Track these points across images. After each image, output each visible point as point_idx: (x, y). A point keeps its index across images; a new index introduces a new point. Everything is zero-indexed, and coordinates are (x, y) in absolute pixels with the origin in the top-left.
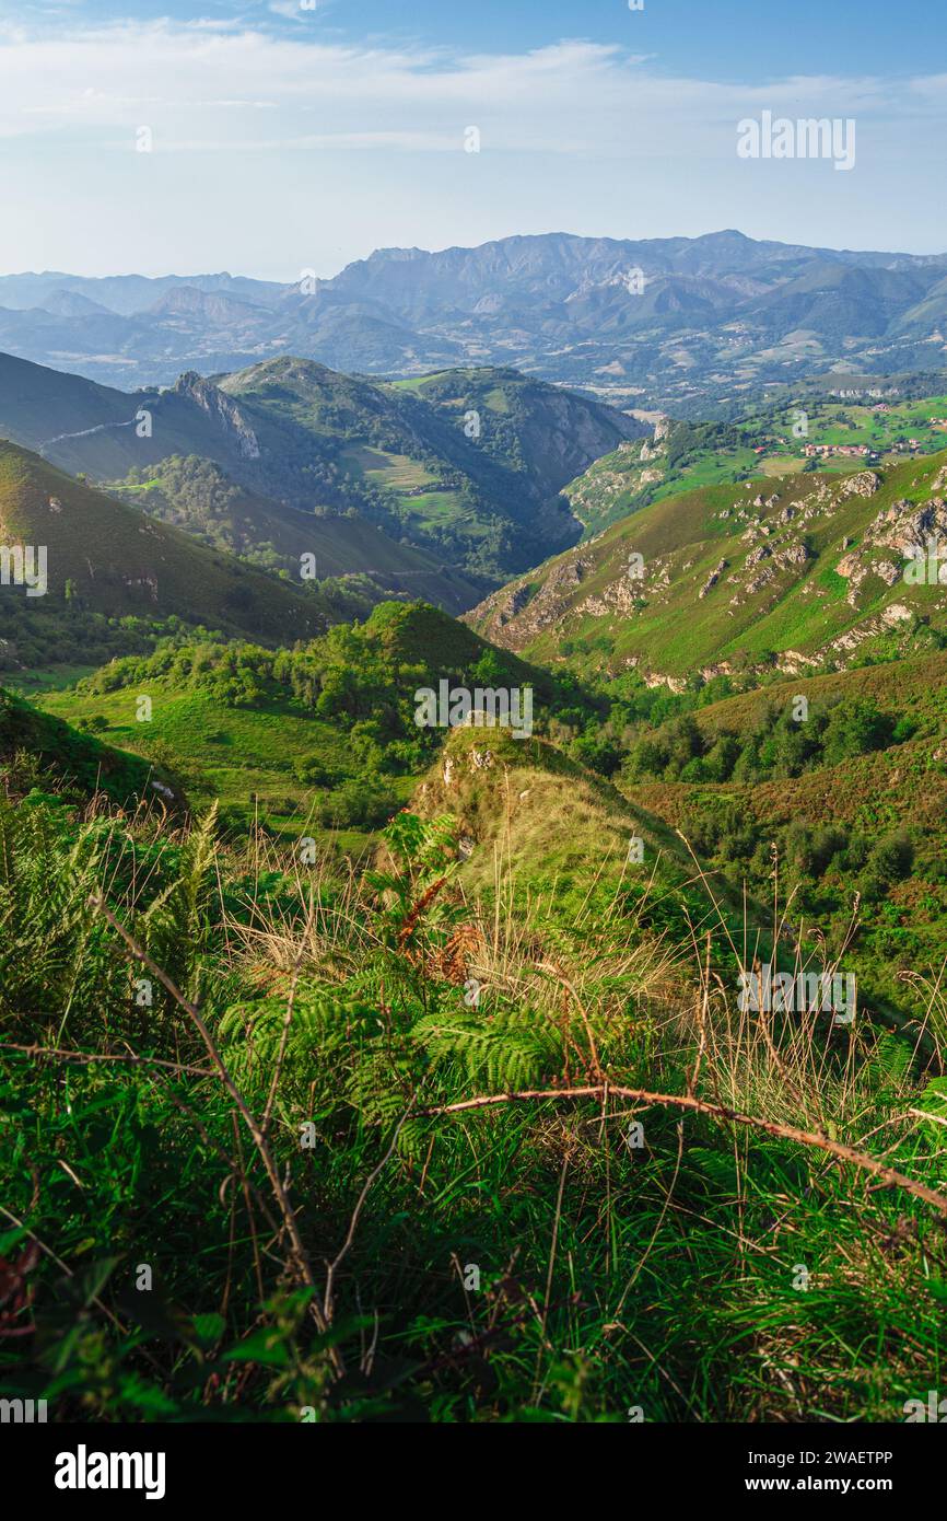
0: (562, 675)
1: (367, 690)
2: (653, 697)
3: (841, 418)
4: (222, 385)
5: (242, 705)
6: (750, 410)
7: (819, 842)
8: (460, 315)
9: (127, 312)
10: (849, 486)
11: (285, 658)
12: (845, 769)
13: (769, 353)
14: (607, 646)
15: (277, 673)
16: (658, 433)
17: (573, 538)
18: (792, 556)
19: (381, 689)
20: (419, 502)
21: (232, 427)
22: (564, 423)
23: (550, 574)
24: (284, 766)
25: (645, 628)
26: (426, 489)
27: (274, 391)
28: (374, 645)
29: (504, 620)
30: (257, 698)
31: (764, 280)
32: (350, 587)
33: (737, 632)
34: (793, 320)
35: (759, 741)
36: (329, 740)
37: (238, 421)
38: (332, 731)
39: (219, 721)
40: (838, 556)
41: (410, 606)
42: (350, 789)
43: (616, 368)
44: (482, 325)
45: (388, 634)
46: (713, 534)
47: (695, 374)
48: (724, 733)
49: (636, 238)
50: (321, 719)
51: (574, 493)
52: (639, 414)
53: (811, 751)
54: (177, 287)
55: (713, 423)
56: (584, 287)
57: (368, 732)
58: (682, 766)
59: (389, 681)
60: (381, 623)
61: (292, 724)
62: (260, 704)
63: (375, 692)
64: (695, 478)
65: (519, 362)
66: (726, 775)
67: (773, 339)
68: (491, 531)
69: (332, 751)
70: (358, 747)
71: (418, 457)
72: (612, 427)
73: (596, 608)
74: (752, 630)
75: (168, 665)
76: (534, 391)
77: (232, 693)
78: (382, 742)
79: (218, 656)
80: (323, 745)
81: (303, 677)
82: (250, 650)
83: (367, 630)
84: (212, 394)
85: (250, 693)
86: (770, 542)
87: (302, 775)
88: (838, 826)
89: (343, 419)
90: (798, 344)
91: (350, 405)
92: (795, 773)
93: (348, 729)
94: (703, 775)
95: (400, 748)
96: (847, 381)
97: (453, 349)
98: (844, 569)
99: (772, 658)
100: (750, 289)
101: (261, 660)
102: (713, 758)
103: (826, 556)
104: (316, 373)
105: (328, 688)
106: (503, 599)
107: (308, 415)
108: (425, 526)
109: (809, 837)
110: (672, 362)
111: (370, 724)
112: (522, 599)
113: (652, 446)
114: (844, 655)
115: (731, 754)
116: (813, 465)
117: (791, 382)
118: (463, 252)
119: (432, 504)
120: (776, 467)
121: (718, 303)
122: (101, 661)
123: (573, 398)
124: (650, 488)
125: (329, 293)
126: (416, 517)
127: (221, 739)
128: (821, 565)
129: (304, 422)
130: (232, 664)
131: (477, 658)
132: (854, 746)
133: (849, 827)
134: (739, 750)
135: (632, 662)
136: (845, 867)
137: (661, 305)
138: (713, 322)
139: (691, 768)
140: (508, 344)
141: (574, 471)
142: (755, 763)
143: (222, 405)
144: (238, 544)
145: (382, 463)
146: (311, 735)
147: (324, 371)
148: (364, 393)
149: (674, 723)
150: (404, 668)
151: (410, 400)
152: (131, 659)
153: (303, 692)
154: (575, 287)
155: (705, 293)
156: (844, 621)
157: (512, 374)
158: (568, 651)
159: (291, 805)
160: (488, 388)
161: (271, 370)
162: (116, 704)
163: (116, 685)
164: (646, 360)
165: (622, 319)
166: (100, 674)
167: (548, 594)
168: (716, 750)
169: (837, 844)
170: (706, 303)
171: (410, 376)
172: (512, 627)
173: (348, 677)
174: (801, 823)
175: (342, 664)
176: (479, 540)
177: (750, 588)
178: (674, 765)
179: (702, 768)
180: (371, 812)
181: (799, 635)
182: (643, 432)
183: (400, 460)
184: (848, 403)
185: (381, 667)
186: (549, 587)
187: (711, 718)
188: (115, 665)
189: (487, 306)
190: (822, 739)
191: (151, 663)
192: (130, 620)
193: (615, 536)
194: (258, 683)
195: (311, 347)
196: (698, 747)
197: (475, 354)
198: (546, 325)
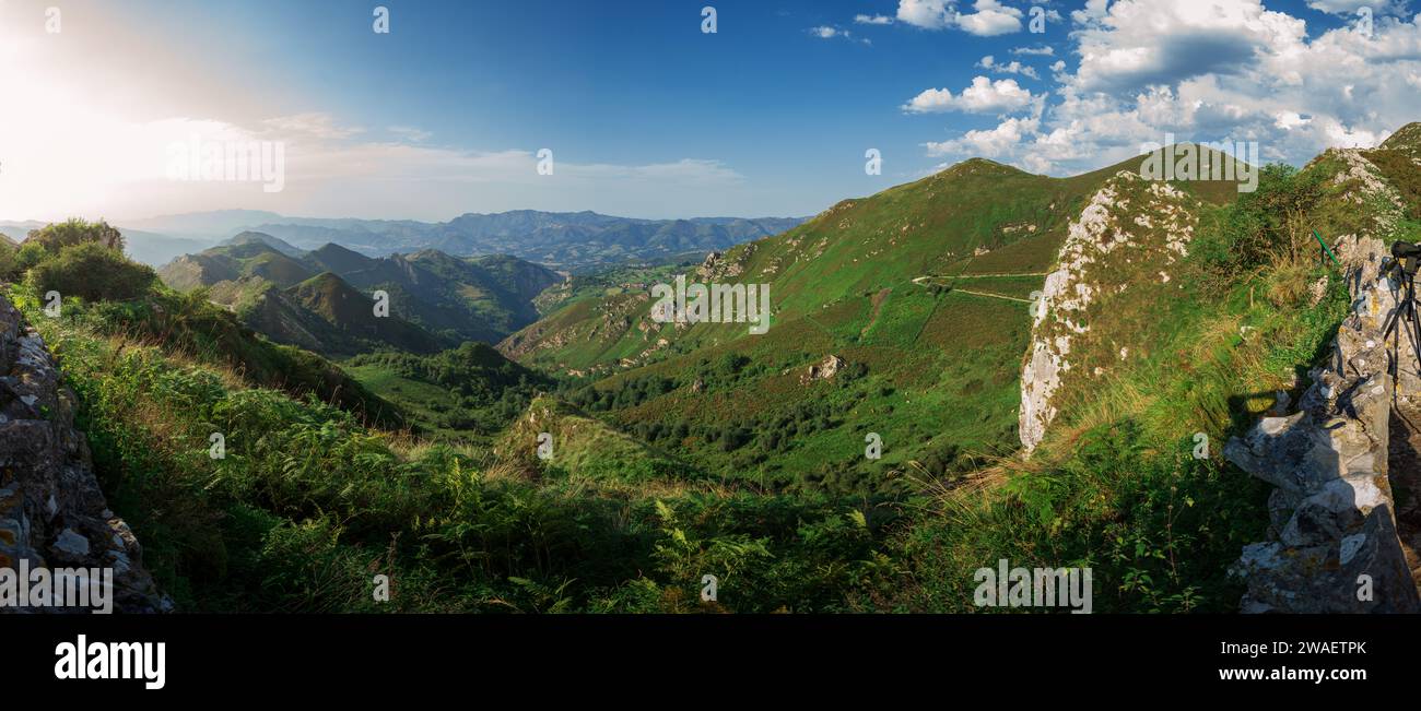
0: (537, 371)
1: (458, 375)
2: (571, 378)
3: (633, 273)
4: (407, 258)
5: (407, 377)
6: (601, 271)
7: (652, 429)
8: (493, 236)
9: (375, 232)
10: (640, 297)
11: (425, 361)
12: (657, 401)
13: (605, 252)
14: (552, 359)
15: (422, 366)
16: (568, 280)
17: (536, 318)
18: (622, 324)
19: (464, 375)
20: (477, 303)
21: (408, 273)
22: (533, 276)
23: (528, 332)
24: (422, 402)
25: (567, 352)
26: (480, 298)
27: (425, 261)
28: (461, 358)
29: (510, 349)
30: (414, 375)
31: (602, 227)
32: (450, 335)
33: (603, 353)
34: (613, 240)
35: (621, 393)
36: (441, 393)
37: (411, 271)
38: (443, 390)
39: (398, 383)
40: (639, 324)
41: (476, 344)
42: (451, 413)
43: (551, 256)
44: (502, 240)
45: (467, 354)
46: (590, 317)
47: (579, 259)
48: (607, 392)
49: (557, 212)
50: (439, 385)
51: (536, 301)
52: (560, 272)
53: (642, 396)
54: (394, 224)
55: (587, 276)
56: (539, 228)
57: (458, 391)
58: (590, 405)
59: (467, 372)
60: (464, 349)
61: (427, 386)
62: (414, 378)
63: (462, 377)
64: (581, 296)
65: (515, 253)
66: (609, 407)
67: (607, 247)
68: (505, 314)
69: (442, 398)
70: (453, 397)
71: (477, 287)
72: (551, 278)
73: (548, 345)
74: (607, 354)
75: (379, 359)
76: (521, 264)
77: (404, 372)
78: (463, 396)
79: (399, 358)
80: (439, 396)
81: (432, 369)
82: (412, 356)
83: (459, 352)
84: (402, 261)
85: (411, 373)
86: (613, 318)
87: (429, 406)
88: (657, 422)
89: (450, 272)
90: (615, 249)
91: (452, 267)
92: (637, 405)
93: (449, 390)
94: (599, 408)
95: (471, 398)
96: (633, 261)
97: (491, 248)
98: (641, 327)
99: (618, 362)
100: (598, 230)
101: (416, 361)
102: (603, 401)
103: (634, 324)
104: (441, 255)
105: (442, 373)
106: (510, 341)
107: (437, 270)
108: (480, 312)
109: (648, 427)
110: (571, 254)
111: (459, 388)
112: (517, 341)
113: (566, 284)
114: (645, 358)
115: (610, 400)
116: (625, 290)
117: (614, 261)
118: (495, 215)
119: (482, 304)
120: (613, 292)
121: (587, 235)
122: (353, 355)
123: (535, 266)
124: (565, 299)
125: (446, 228)
126: (476, 309)
127: (398, 389)
128: (633, 326)
129: (434, 271)
130: (405, 361)
131: (503, 364)
132: (659, 391)
133: (661, 422)
134: (613, 398)
135: (562, 365)
136: (663, 436)
137: (567, 235)
138: (586, 242)
139: (594, 405)
140: (511, 246)
141: (536, 293)
142: (621, 402)
143: (406, 265)
144: (407, 316)
145: (462, 288)
146: (434, 391)
147: (444, 254)
148: (458, 263)
149: (586, 389)
150: (473, 367)
151: (476, 266)
152: (365, 355)
153: (431, 375)
154: (536, 228)
155: (582, 231)
156: (644, 346)
157: (513, 258)
158: (536, 361)
159: (425, 418)
160: (504, 262)
161: (424, 253)
162: (358, 372)
163: (358, 364)
164: (561, 254)
165: (553, 239)
166: (353, 359)
167: (528, 339)
168: (604, 399)
169: (659, 428)
170: (582, 234)
171: (475, 257)
172: (513, 352)
173: (451, 370)
174: (644, 422)
175: (448, 365)
176: (500, 318)
177: (607, 336)
178: (586, 405)
179: (598, 405)
180: (459, 423)
181: (627, 352)
182: (562, 279)
183: (470, 288)
184: (635, 268)
185: (463, 367)
186: (528, 336)
187: (600, 386)
188: (359, 357)
189: (504, 233)
190: (646, 390)
191: (373, 357)
192: (365, 340)
193: (553, 318)
194: (414, 370)
195: (439, 246)
196: (596, 398)
197: (499, 250)
198: (526, 241)
